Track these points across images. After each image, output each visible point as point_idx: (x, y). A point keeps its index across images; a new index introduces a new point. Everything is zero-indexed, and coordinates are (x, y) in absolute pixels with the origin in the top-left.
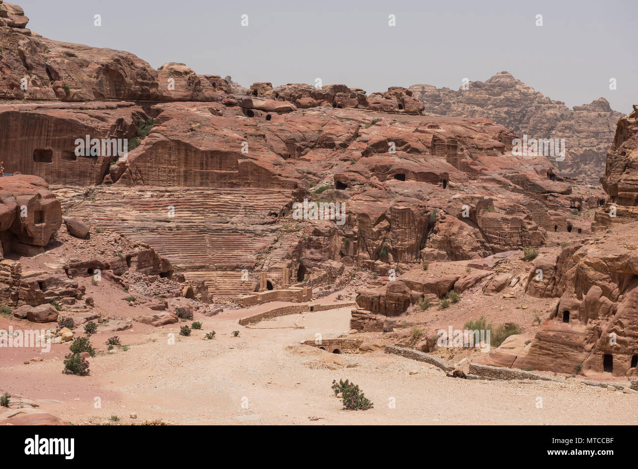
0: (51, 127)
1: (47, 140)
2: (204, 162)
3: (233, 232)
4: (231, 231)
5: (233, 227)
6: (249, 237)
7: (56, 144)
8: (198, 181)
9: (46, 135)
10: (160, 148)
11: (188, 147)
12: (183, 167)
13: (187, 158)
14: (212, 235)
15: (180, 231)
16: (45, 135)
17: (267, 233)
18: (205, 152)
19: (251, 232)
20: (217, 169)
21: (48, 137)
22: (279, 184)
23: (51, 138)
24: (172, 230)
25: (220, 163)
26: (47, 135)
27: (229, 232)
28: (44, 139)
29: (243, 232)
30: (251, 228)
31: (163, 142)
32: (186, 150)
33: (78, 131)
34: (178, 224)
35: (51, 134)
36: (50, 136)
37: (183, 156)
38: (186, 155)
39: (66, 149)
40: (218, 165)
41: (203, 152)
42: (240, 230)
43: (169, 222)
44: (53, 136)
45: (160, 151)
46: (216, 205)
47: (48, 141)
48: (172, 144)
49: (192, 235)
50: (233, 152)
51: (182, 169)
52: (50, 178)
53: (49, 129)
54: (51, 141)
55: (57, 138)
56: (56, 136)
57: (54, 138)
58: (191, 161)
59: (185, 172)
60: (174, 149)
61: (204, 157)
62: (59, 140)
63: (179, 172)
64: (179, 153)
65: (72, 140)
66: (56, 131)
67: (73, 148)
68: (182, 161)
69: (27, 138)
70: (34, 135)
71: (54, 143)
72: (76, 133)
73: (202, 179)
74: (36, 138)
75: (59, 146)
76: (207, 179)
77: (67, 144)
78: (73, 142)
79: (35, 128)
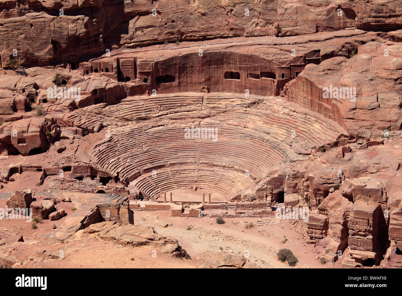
0: (236, 59)
2: (321, 96)
7: (243, 69)
8: (317, 109)
10: (300, 81)
11: (312, 84)
12: (310, 96)
14: (275, 151)
16: (233, 64)
18: (321, 89)
20: (326, 103)
21: (236, 65)
23: (238, 65)
24: (263, 141)
28: (233, 66)
31: (301, 77)
33: (259, 62)
35: (238, 63)
37: (309, 89)
38: (311, 89)
40: (327, 101)
47: (236, 67)
48: (304, 80)
51: (310, 98)
52: (238, 90)
54: (238, 67)
55: (242, 65)
57: (240, 66)
58: (314, 93)
59: (311, 100)
60: (305, 84)
61: (321, 93)
62: (245, 67)
63: (308, 99)
64: (308, 86)
65: (255, 67)
66: (241, 61)
67: (256, 72)
68: (310, 93)
69: (216, 66)
70: (223, 64)
71: (240, 68)
72: (257, 63)
73: (319, 108)
74: (225, 66)
75: (245, 70)
76: (321, 108)
77: (251, 69)
78: (255, 69)
79: (223, 60)
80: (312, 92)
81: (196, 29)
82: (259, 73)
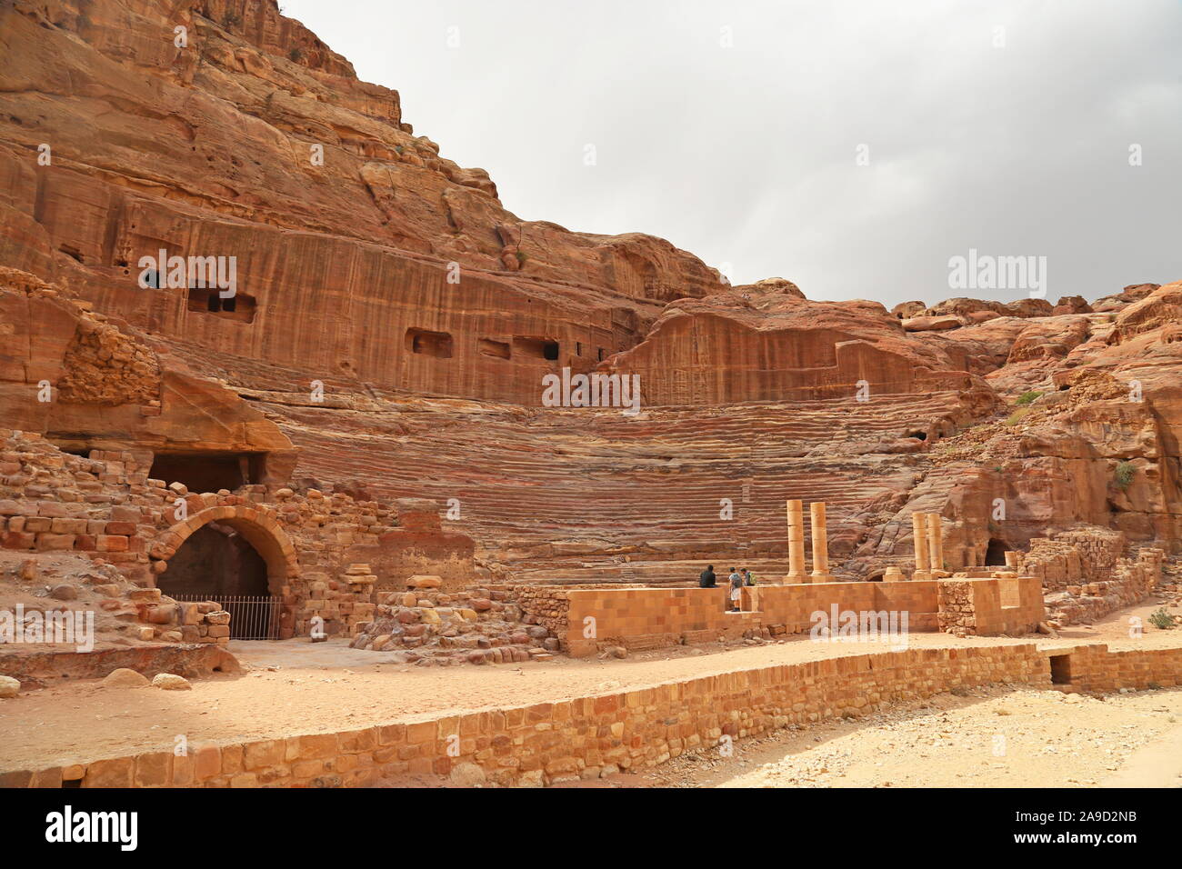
0: (447, 290)
1: (439, 314)
2: (767, 354)
3: (811, 472)
4: (807, 470)
5: (815, 460)
6: (852, 479)
7: (462, 324)
8: (755, 391)
9: (437, 303)
10: (675, 331)
11: (731, 327)
12: (723, 364)
13: (729, 348)
14: (760, 479)
15: (686, 475)
16: (433, 305)
17: (896, 465)
18: (767, 333)
19: (855, 468)
20: (794, 367)
21: (442, 310)
22: (928, 382)
23: (449, 311)
24: (669, 472)
25: (800, 354)
26: (440, 306)
27: (803, 472)
28: (432, 312)
29: (837, 469)
30: (858, 461)
31: (679, 318)
32: (727, 332)
33: (512, 306)
34: (688, 461)
35: (449, 304)
36: (445, 307)
37: (720, 344)
38: (728, 340)
39: (485, 336)
40: (796, 358)
41: (762, 334)
42: (829, 466)
43: (670, 458)
44: (453, 308)
45: (674, 336)
46: (782, 425)
47: (442, 317)
48: (699, 322)
49: (711, 482)
50: (824, 329)
51: (721, 369)
52: (446, 386)
53: (443, 294)
54: (448, 318)
55: (463, 312)
56: (462, 309)
57: (456, 312)
58: (740, 351)
59: (728, 374)
60: (701, 332)
61: (766, 344)
62: (468, 319)
63: (715, 375)
64: (713, 338)
65: (498, 321)
66: (460, 300)
67: (501, 335)
68: (721, 354)
69: (384, 302)
70: (404, 300)
71: (455, 321)
72: (505, 308)
73: (763, 387)
74: (410, 306)
75: (467, 329)
76: (774, 385)
77: (486, 327)
78: (500, 325)
79: (406, 286)
80: (728, 349)
81: (304, 204)
82: (508, 338)
